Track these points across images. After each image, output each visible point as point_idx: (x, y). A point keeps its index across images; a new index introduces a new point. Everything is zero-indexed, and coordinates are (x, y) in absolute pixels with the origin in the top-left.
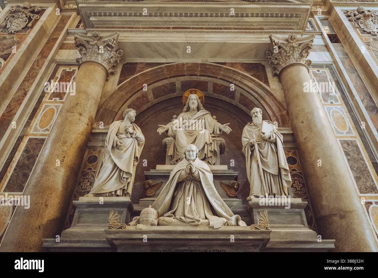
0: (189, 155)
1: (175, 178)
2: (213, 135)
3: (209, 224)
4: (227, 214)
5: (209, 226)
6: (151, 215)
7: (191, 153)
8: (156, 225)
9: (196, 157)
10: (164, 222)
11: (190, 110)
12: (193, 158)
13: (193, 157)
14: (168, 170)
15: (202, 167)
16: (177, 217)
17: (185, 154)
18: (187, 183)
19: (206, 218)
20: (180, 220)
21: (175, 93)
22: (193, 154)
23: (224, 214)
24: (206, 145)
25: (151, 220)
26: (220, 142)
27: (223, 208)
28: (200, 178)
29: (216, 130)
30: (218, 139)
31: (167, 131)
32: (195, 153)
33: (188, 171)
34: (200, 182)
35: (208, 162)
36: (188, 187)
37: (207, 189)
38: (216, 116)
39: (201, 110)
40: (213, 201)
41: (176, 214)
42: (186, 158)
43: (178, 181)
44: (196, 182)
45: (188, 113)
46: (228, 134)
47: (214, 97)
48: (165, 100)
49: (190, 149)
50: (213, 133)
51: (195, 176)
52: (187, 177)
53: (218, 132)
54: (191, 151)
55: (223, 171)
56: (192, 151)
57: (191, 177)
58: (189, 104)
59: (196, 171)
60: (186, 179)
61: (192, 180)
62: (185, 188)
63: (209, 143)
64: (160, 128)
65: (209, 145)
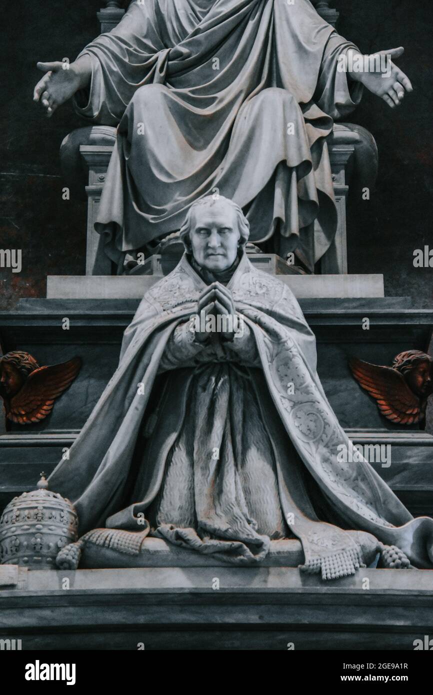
0: (207, 247)
1: (145, 360)
2: (315, 112)
3: (300, 557)
4: (377, 509)
5: (304, 567)
6: (49, 522)
7: (215, 239)
8: (76, 566)
9: (240, 254)
10: (109, 553)
12: (222, 263)
13: (225, 255)
14: (104, 300)
15: (267, 306)
16: (164, 527)
17: (187, 241)
18: (201, 383)
19: (289, 534)
20: (179, 542)
22: (222, 245)
23: (368, 513)
24: (281, 176)
25: (52, 544)
26: (351, 148)
27: (362, 485)
28: (257, 354)
30: (341, 131)
31: (84, 92)
32: (233, 239)
36: (204, 399)
37: (292, 407)
40: (318, 459)
41: (160, 517)
42: (190, 262)
43: (160, 367)
44: (239, 373)
46: (392, 105)
49: (209, 220)
50: (317, 98)
51: (236, 348)
52: (200, 353)
53: (342, 97)
54: (214, 231)
55: (362, 306)
56: (222, 230)
57: (220, 353)
60: (197, 362)
61: (221, 364)
62: (192, 399)
63: (294, 162)
64: (46, 78)
65: (294, 174)
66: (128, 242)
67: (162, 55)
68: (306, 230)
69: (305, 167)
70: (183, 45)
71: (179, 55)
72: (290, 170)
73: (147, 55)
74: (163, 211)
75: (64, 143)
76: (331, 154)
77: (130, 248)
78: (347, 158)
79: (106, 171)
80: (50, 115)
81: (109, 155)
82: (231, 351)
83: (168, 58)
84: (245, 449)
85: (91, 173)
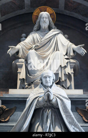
0: (46, 81)
2: (66, 57)
7: (48, 79)
9: (53, 83)
11: (41, 29)
12: (49, 85)
13: (50, 83)
17: (41, 80)
21: (24, 9)
22: (49, 80)
26: (74, 64)
29: (69, 52)
30: (72, 61)
31: (18, 52)
32: (52, 79)
33: (46, 98)
34: (58, 109)
35: (63, 86)
37: (66, 117)
38: (67, 35)
39: (52, 29)
42: (42, 84)
43: (35, 108)
44: (53, 109)
45: (39, 32)
46: (82, 55)
47: (65, 14)
48: (13, 17)
49: (47, 75)
50: (66, 54)
51: (53, 103)
52: (44, 104)
53: (72, 54)
55: (79, 96)
56: (49, 77)
57: (49, 104)
58: (39, 23)
59: (54, 98)
60: (44, 106)
61: (49, 107)
62: (43, 115)
63: (63, 66)
64: (10, 49)
65: (63, 68)
66: (26, 83)
67: (34, 46)
68: (65, 80)
69: (65, 67)
70: (39, 44)
71: (37, 46)
72: (62, 67)
73: (31, 46)
74: (35, 76)
75: (13, 62)
76: (70, 65)
77: (27, 84)
78: (73, 66)
79: (22, 68)
80: (11, 56)
81: (23, 65)
82: (52, 104)
83: (35, 46)
84: (55, 126)
85: (19, 68)
